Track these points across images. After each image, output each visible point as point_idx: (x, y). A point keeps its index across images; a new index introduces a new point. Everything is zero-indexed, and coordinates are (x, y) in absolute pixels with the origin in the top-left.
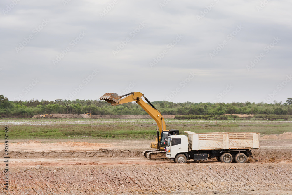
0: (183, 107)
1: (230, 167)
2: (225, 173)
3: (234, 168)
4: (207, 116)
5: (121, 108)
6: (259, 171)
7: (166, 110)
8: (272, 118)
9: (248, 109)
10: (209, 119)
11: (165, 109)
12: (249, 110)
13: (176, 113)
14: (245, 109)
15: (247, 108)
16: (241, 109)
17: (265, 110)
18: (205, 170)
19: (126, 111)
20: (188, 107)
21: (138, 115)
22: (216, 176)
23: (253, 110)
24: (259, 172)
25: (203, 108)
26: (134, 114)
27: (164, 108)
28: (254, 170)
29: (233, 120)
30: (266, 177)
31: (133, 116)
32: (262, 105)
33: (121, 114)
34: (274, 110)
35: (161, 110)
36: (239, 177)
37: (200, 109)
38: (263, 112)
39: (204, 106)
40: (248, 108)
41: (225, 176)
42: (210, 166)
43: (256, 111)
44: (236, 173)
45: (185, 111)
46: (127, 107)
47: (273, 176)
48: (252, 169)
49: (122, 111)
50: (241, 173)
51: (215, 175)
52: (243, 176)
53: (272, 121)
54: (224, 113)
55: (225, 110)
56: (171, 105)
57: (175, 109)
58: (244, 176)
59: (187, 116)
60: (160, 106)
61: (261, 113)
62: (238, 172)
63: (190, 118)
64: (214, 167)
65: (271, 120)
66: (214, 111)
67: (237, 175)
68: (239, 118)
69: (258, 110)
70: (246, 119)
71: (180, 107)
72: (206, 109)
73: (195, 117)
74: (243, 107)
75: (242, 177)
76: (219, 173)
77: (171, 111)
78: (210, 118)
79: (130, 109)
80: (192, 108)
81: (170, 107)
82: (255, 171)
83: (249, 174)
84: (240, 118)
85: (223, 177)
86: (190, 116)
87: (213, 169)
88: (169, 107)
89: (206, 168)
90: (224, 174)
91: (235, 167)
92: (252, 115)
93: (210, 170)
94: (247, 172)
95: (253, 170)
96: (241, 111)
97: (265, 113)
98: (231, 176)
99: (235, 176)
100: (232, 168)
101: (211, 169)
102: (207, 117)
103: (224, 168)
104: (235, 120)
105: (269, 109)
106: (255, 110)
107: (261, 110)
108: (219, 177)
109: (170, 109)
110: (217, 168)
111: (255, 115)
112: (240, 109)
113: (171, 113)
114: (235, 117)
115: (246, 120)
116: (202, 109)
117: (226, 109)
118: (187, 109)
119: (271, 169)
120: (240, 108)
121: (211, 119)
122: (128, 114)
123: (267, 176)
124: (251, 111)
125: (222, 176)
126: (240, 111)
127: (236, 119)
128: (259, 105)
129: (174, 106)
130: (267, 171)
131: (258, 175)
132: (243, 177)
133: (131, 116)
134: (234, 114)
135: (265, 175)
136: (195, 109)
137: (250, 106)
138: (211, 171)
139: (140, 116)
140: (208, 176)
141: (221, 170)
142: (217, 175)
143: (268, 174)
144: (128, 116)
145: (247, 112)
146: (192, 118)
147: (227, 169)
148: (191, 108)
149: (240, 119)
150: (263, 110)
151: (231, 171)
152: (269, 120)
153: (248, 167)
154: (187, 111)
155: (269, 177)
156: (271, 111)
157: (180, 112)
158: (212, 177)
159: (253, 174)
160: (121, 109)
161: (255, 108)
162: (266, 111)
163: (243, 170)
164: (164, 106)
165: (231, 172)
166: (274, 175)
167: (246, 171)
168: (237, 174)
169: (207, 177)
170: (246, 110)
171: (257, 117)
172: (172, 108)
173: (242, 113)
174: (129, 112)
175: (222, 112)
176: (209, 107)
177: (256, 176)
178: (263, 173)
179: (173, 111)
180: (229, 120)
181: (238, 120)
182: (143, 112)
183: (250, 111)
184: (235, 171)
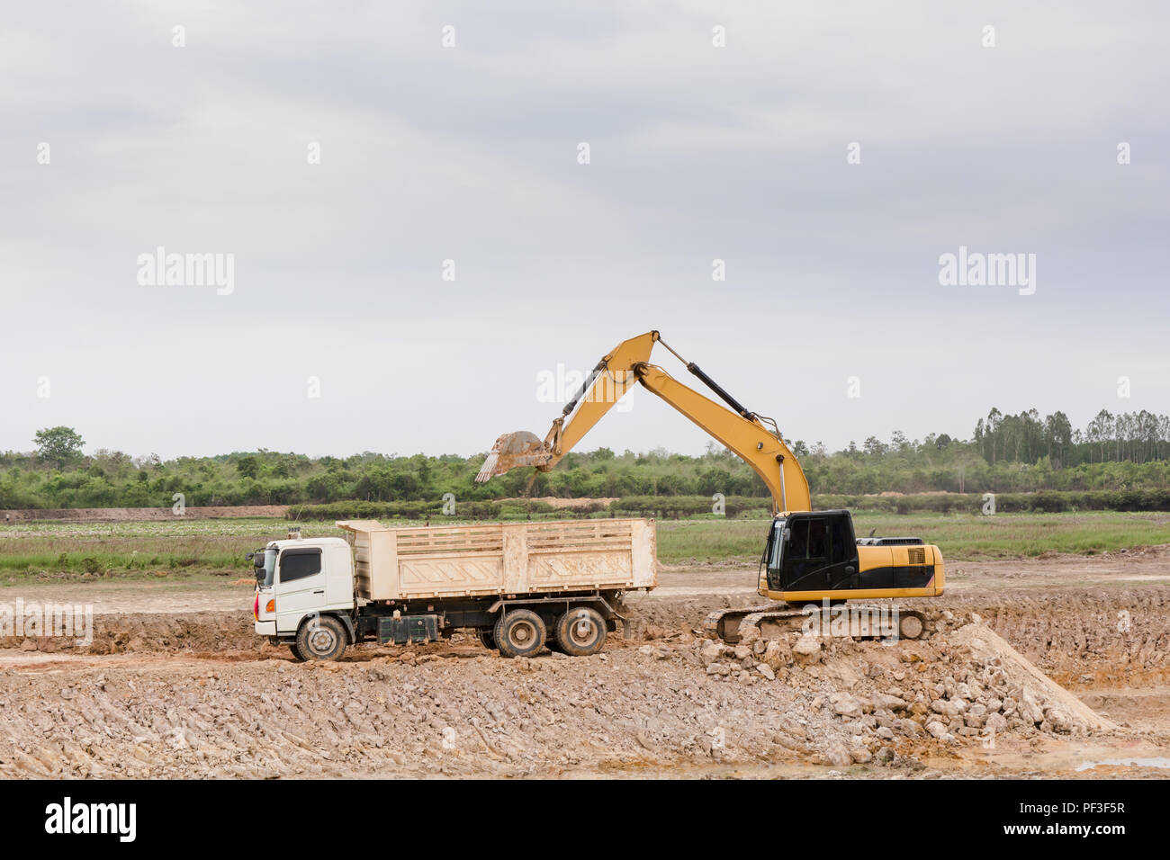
0: (329, 472)
1: (189, 680)
2: (161, 705)
3: (213, 680)
4: (421, 503)
5: (75, 481)
6: (322, 691)
7: (260, 486)
8: (676, 510)
9: (598, 475)
10: (425, 517)
11: (257, 482)
12: (601, 478)
13: (303, 497)
14: (585, 477)
15: (589, 472)
16: (565, 478)
17: (663, 479)
18: (75, 692)
19: (95, 491)
20: (352, 472)
21: (146, 505)
22: (116, 720)
23: (617, 479)
24: (317, 698)
25: (415, 474)
26: (129, 505)
27: (253, 476)
28: (299, 691)
29: (523, 519)
30: (346, 716)
31: (123, 511)
32: (658, 462)
33: (75, 503)
34: (697, 479)
35: (242, 485)
36: (220, 720)
37: (400, 479)
38: (655, 486)
39: (419, 466)
40: (595, 472)
41: (158, 719)
42: (101, 677)
43: (626, 485)
44: (212, 704)
45: (341, 489)
46: (101, 474)
47: (374, 714)
48: (290, 685)
49: (81, 491)
50: (236, 703)
51: (118, 713)
52: (241, 718)
53: (676, 522)
54: (496, 496)
55: (504, 484)
56: (287, 465)
57: (301, 480)
58: (246, 718)
59: (338, 506)
60: (240, 468)
61: (646, 490)
62: (223, 699)
63: (351, 514)
64: (116, 680)
65: (674, 518)
66: (459, 486)
67: (215, 713)
68: (550, 509)
69: (634, 482)
70: (573, 514)
71: (319, 474)
72: (424, 478)
73: (368, 510)
74: (577, 469)
75: (233, 722)
76: (133, 707)
77: (281, 491)
78: (431, 513)
79: (112, 485)
80: (369, 474)
81: (281, 472)
82: (299, 694)
83: (269, 707)
84: (557, 510)
85: (147, 723)
86: (349, 505)
87: (113, 689)
88: (274, 473)
89: (79, 686)
90: (157, 709)
91: (217, 679)
92: (606, 502)
93: (98, 694)
94: (265, 697)
95: (292, 692)
96: (567, 483)
97: (663, 490)
98: (185, 715)
99: (203, 716)
100: (197, 684)
101: (103, 688)
102: (417, 510)
103: (162, 684)
104: (528, 518)
105: (678, 476)
106: (622, 480)
107: (645, 477)
108: (132, 722)
109: (279, 483)
110: (131, 684)
111: (617, 499)
112: (562, 476)
113: (279, 497)
114: (535, 508)
115: (574, 517)
116: (410, 477)
117: (507, 478)
118: (346, 479)
119: (372, 683)
120: (564, 473)
121: (433, 516)
122: (102, 506)
123: (349, 715)
124: (609, 485)
125: (142, 719)
126: (563, 484)
127: (532, 515)
128: (641, 461)
129: (298, 471)
130: (357, 692)
131: (310, 711)
132: (242, 721)
133: (113, 513)
134: (539, 497)
135: (342, 709)
136: (379, 478)
137: (604, 463)
138: (104, 699)
139: (152, 510)
140: (81, 720)
141: (150, 690)
142: (125, 717)
143: (354, 704)
144: (99, 511)
145: (592, 489)
146: (356, 516)
147: (175, 688)
148: (362, 476)
149: (549, 514)
150: (654, 482)
151: (192, 697)
152: (665, 516)
153: (275, 678)
154: (348, 488)
155: (353, 719)
156: (685, 484)
157: (319, 492)
158: (101, 722)
159: (287, 706)
160: (77, 486)
161: (625, 472)
162: (665, 485)
163: (248, 688)
164: (252, 468)
165: (192, 699)
166: (382, 708)
167: (256, 695)
168: (215, 708)
169: (74, 723)
170: (589, 482)
171: (623, 507)
172: (286, 476)
173: (573, 491)
174: (107, 498)
175: (492, 491)
176: (438, 471)
177: (301, 715)
178: (335, 699)
179: (290, 491)
180: (506, 519)
181: (541, 518)
182: (164, 495)
183: (604, 484)
184: (212, 693)
